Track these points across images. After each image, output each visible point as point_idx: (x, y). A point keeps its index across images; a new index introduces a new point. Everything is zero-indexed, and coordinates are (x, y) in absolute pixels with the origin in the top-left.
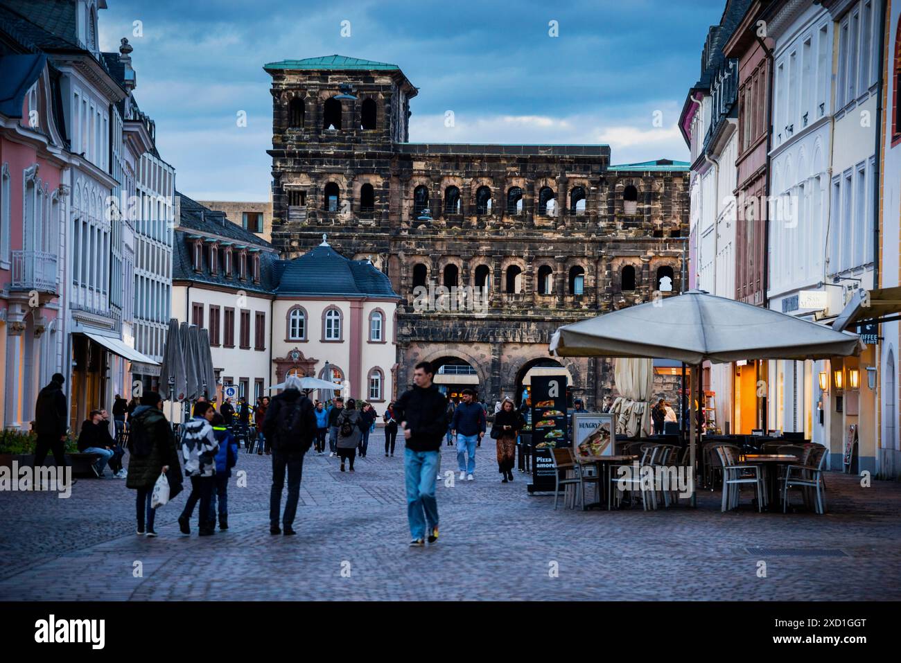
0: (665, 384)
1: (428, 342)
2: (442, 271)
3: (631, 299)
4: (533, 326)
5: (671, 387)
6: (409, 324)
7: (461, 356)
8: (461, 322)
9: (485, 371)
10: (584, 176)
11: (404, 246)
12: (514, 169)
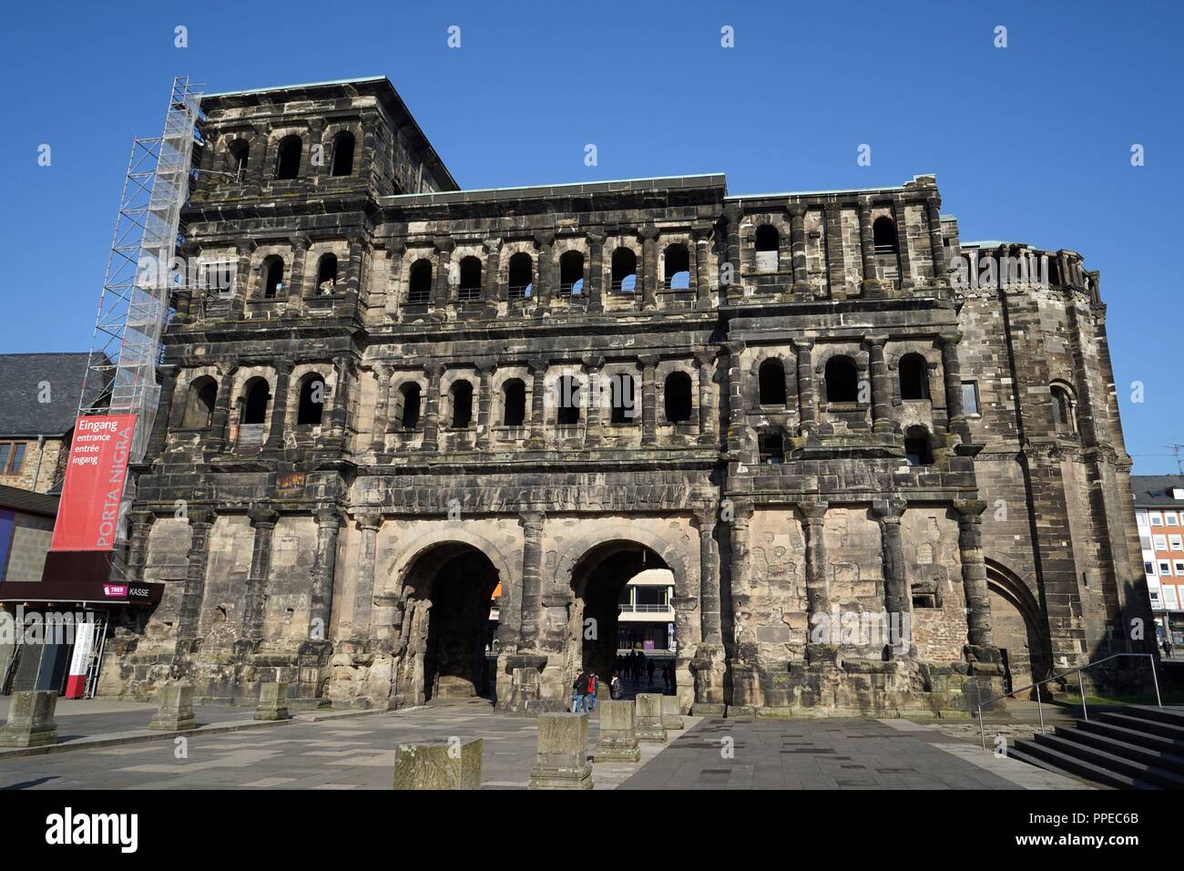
0: (859, 583)
1: (412, 517)
2: (444, 391)
3: (778, 418)
4: (600, 479)
5: (871, 589)
6: (382, 483)
7: (470, 540)
8: (471, 477)
9: (512, 568)
10: (686, 224)
11: (385, 352)
12: (568, 222)
